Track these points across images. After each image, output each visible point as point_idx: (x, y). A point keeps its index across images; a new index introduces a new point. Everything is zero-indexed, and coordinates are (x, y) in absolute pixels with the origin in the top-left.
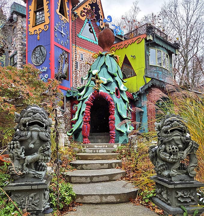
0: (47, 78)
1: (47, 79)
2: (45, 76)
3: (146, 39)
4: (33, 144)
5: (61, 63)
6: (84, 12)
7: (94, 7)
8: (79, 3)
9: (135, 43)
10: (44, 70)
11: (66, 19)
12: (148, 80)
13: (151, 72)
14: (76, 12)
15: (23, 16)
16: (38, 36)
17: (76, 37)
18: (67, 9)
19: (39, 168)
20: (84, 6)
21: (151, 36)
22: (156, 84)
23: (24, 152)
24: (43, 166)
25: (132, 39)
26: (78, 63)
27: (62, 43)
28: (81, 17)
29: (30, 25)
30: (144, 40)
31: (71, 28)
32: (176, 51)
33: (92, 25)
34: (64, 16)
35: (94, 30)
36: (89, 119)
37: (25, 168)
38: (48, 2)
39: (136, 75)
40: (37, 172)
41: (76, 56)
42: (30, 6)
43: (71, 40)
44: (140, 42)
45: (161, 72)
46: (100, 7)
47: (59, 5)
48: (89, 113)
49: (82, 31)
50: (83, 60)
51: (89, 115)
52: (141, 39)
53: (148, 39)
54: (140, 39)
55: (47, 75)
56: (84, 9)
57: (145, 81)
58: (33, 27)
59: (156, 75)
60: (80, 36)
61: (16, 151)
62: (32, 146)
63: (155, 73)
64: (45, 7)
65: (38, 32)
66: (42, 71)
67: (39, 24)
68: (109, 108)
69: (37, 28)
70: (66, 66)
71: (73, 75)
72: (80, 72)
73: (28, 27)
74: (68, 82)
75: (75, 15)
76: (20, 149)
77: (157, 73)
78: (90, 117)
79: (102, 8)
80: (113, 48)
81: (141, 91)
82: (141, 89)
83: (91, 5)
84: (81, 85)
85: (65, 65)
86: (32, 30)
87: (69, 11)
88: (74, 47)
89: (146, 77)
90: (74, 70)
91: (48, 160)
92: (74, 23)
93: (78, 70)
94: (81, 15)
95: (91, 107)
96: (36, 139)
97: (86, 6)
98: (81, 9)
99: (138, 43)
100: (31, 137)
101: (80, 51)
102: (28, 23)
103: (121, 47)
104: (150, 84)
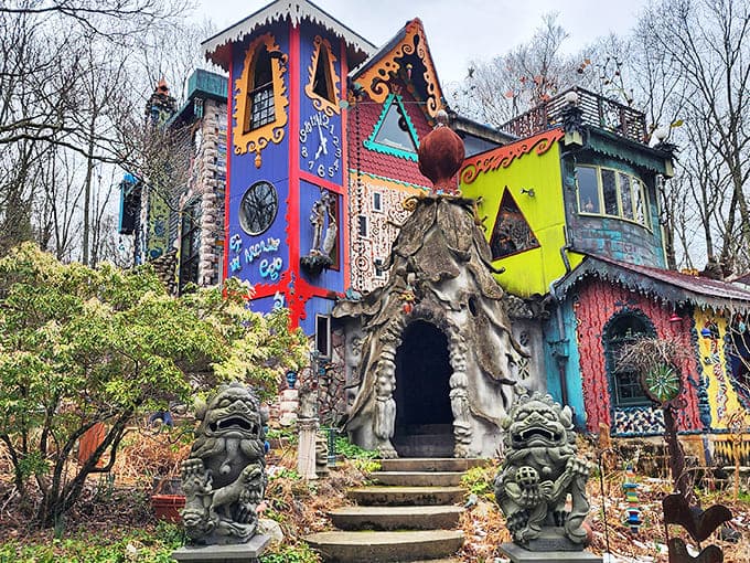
0: (278, 268)
1: (279, 271)
2: (275, 264)
3: (561, 143)
4: (229, 464)
5: (317, 226)
6: (381, 81)
7: (410, 66)
8: (368, 60)
9: (531, 154)
10: (271, 248)
11: (332, 106)
12: (576, 260)
13: (585, 235)
14: (358, 84)
15: (220, 101)
16: (258, 157)
17: (362, 149)
18: (335, 79)
19: (241, 517)
20: (382, 66)
21: (576, 134)
22: (597, 273)
23: (211, 481)
24: (250, 512)
25: (523, 143)
26: (367, 219)
27: (319, 171)
28: (373, 96)
29: (238, 130)
30: (556, 146)
31: (345, 127)
32: (665, 167)
33: (405, 112)
34: (327, 99)
35: (411, 125)
36: (392, 385)
37: (212, 514)
38: (284, 70)
39: (539, 246)
40: (236, 524)
41: (359, 202)
42: (237, 81)
43: (346, 158)
44: (546, 151)
45: (618, 234)
46: (426, 64)
47: (313, 73)
48: (391, 367)
49: (377, 130)
50: (381, 211)
51: (391, 372)
52: (547, 144)
53: (567, 143)
54: (545, 142)
55: (279, 260)
56: (382, 72)
57: (567, 265)
58: (244, 133)
59: (602, 243)
60: (372, 146)
61: (196, 480)
62: (226, 468)
63: (599, 236)
64: (277, 81)
65: (258, 147)
66: (267, 250)
67: (261, 126)
68: (449, 352)
69: (254, 136)
70: (330, 233)
71: (353, 253)
72: (371, 243)
73: (231, 134)
74: (338, 276)
75: (356, 94)
76: (203, 474)
77: (605, 237)
78: (394, 380)
79: (432, 65)
80: (469, 168)
81: (553, 292)
82: (555, 289)
83: (403, 61)
84: (376, 282)
85: (328, 230)
86: (241, 142)
87: (340, 84)
88: (354, 177)
89: (570, 250)
90: (354, 240)
91: (256, 498)
92: (354, 113)
93: (367, 238)
94: (373, 90)
95: (397, 350)
96: (234, 453)
97: (388, 65)
98: (374, 73)
99: (540, 155)
100: (225, 450)
101: (372, 185)
102: (232, 122)
103: (494, 164)
104: (582, 271)
